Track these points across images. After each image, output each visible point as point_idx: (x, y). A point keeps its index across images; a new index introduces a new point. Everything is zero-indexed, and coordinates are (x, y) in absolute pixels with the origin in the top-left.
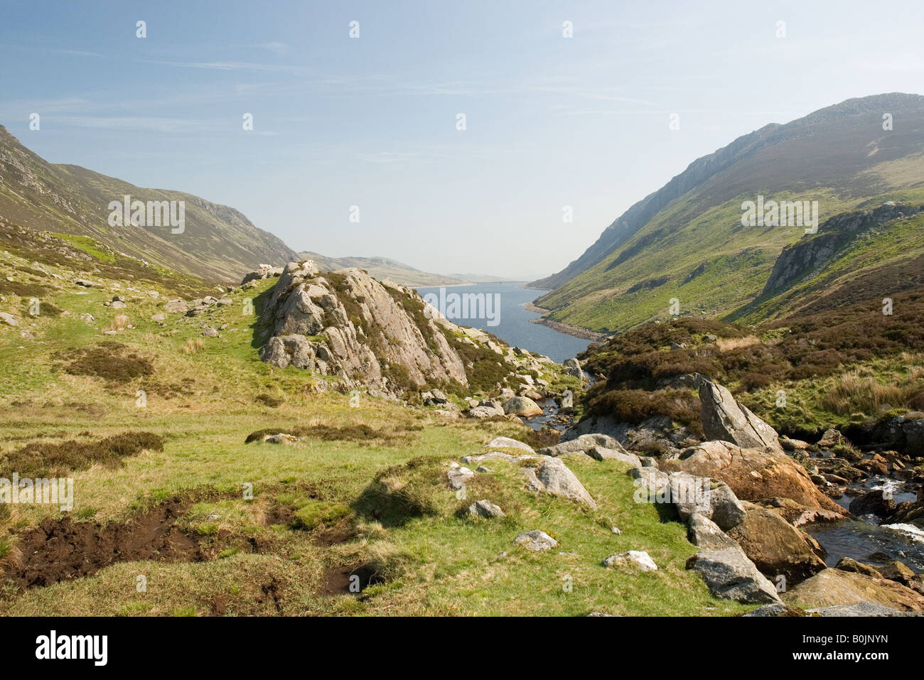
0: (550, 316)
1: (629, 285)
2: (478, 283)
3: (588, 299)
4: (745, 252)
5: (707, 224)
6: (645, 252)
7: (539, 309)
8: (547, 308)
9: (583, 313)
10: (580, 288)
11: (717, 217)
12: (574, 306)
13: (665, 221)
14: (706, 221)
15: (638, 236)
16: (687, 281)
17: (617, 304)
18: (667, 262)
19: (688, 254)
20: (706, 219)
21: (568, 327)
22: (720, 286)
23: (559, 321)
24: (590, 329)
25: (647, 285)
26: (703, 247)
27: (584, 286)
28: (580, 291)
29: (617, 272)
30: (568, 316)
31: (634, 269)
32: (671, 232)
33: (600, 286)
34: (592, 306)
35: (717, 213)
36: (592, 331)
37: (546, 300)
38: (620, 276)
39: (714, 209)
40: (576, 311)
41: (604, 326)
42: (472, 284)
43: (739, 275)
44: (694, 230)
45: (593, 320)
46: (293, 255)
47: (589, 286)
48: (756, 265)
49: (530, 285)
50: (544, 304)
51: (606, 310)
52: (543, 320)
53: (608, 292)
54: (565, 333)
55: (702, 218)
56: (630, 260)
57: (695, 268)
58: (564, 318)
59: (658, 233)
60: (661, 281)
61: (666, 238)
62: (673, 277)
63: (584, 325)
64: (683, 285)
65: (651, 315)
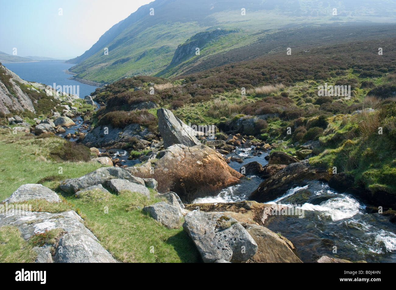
0: (77, 76)
1: (113, 61)
2: (41, 61)
3: (95, 68)
4: (162, 47)
5: (146, 35)
6: (119, 47)
7: (71, 73)
8: (75, 72)
10: (90, 63)
11: (150, 32)
12: (88, 71)
13: (128, 33)
15: (116, 39)
16: (138, 59)
17: (108, 70)
18: (129, 51)
19: (138, 48)
20: (146, 32)
21: (86, 81)
22: (152, 62)
23: (82, 78)
24: (96, 81)
25: (121, 61)
26: (145, 45)
27: (93, 62)
30: (85, 76)
31: (115, 54)
32: (130, 38)
33: (99, 62)
34: (96, 71)
35: (150, 30)
36: (97, 82)
37: (74, 68)
38: (109, 57)
39: (148, 28)
40: (89, 73)
41: (102, 80)
42: (37, 61)
43: (160, 57)
44: (140, 37)
45: (97, 77)
47: (95, 62)
48: (167, 53)
49: (67, 62)
50: (74, 70)
51: (103, 72)
52: (74, 78)
53: (103, 64)
54: (85, 83)
55: (144, 32)
56: (113, 50)
57: (141, 54)
58: (84, 77)
59: (125, 38)
60: (128, 60)
61: (128, 41)
62: (132, 58)
63: (93, 79)
64: (136, 61)
65: (123, 75)
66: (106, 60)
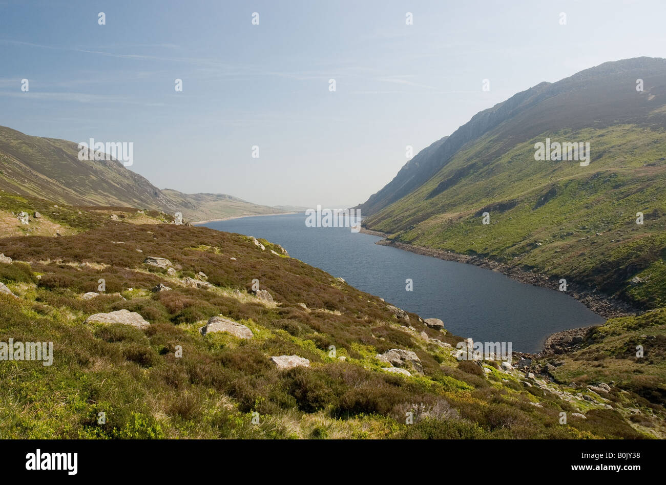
0: (396, 238)
2: (298, 212)
3: (431, 222)
4: (595, 176)
5: (521, 157)
6: (464, 182)
7: (372, 232)
8: (381, 231)
9: (433, 236)
10: (408, 213)
12: (421, 229)
13: (472, 158)
14: (519, 155)
16: (540, 203)
17: (469, 227)
20: (518, 152)
21: (424, 249)
23: (410, 243)
24: (453, 251)
25: (495, 209)
27: (411, 211)
28: (410, 216)
29: (442, 199)
30: (418, 238)
32: (485, 165)
34: (441, 229)
35: (528, 148)
36: (457, 253)
37: (375, 224)
38: (448, 202)
39: (520, 145)
40: (424, 234)
41: (469, 247)
44: (509, 162)
45: (450, 242)
46: (157, 191)
47: (418, 211)
48: (616, 188)
50: (376, 228)
51: (459, 232)
52: (389, 242)
53: (449, 215)
54: (424, 254)
55: (512, 152)
56: (451, 189)
57: (544, 192)
58: (414, 240)
59: (472, 166)
60: (511, 205)
61: (481, 170)
62: (522, 201)
63: (441, 246)
64: (536, 208)
65: (524, 238)
66: (443, 206)
